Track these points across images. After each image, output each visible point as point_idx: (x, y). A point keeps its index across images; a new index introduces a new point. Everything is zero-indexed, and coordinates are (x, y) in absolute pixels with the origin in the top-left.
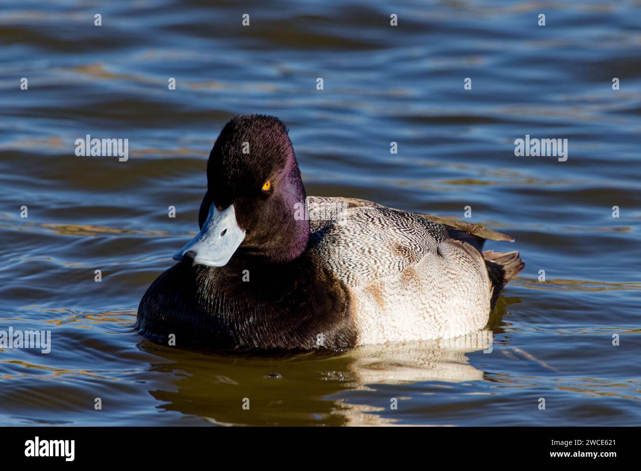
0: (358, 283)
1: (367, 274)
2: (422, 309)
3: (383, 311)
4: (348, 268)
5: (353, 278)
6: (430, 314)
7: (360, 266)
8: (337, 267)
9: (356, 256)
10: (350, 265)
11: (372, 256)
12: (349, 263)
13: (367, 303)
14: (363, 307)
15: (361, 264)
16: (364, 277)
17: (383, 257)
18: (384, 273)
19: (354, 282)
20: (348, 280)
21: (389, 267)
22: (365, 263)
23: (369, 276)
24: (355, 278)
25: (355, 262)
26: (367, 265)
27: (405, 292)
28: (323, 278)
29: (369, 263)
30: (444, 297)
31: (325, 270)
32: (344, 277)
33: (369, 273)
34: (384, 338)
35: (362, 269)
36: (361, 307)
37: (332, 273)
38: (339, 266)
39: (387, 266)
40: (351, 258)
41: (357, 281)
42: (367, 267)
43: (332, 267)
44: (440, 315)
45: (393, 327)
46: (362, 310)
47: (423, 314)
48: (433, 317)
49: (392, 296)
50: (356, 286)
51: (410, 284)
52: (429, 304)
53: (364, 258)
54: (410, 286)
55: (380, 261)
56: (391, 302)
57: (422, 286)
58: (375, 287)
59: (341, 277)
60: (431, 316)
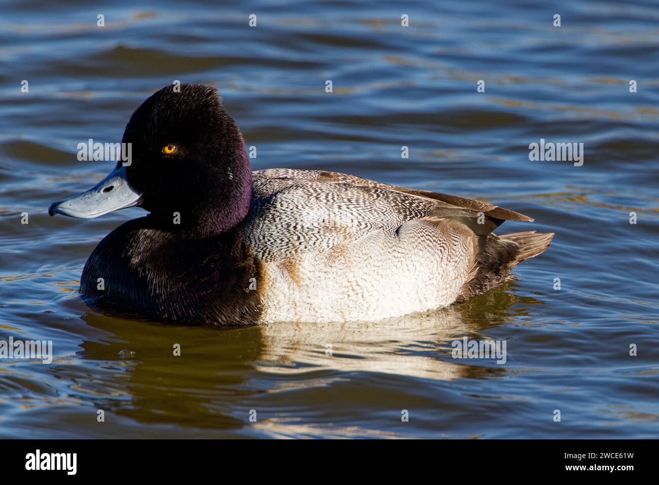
0: (273, 259)
1: (285, 250)
2: (348, 287)
3: (297, 288)
4: (266, 243)
5: (269, 254)
6: (357, 292)
7: (280, 241)
8: (256, 241)
9: (279, 231)
10: (269, 240)
11: (296, 232)
12: (268, 238)
13: (279, 279)
14: (273, 283)
15: (281, 240)
16: (282, 253)
17: (310, 233)
18: (306, 249)
19: (269, 257)
20: (263, 256)
21: (315, 243)
22: (286, 238)
23: (288, 252)
24: (271, 254)
25: (275, 238)
26: (288, 240)
27: (328, 269)
28: (237, 253)
29: (291, 239)
30: (380, 276)
31: (243, 245)
32: (260, 252)
33: (288, 249)
34: (296, 314)
35: (281, 245)
36: (271, 283)
37: (248, 248)
38: (257, 241)
39: (311, 243)
40: (273, 233)
41: (273, 256)
42: (287, 242)
43: (251, 242)
44: (370, 294)
45: (308, 304)
46: (272, 286)
47: (348, 292)
48: (360, 296)
49: (312, 273)
50: (271, 261)
51: (336, 262)
52: (357, 282)
53: (286, 233)
54: (336, 264)
55: (305, 238)
56: (310, 279)
57: (352, 263)
58: (292, 263)
59: (256, 252)
60: (357, 294)
